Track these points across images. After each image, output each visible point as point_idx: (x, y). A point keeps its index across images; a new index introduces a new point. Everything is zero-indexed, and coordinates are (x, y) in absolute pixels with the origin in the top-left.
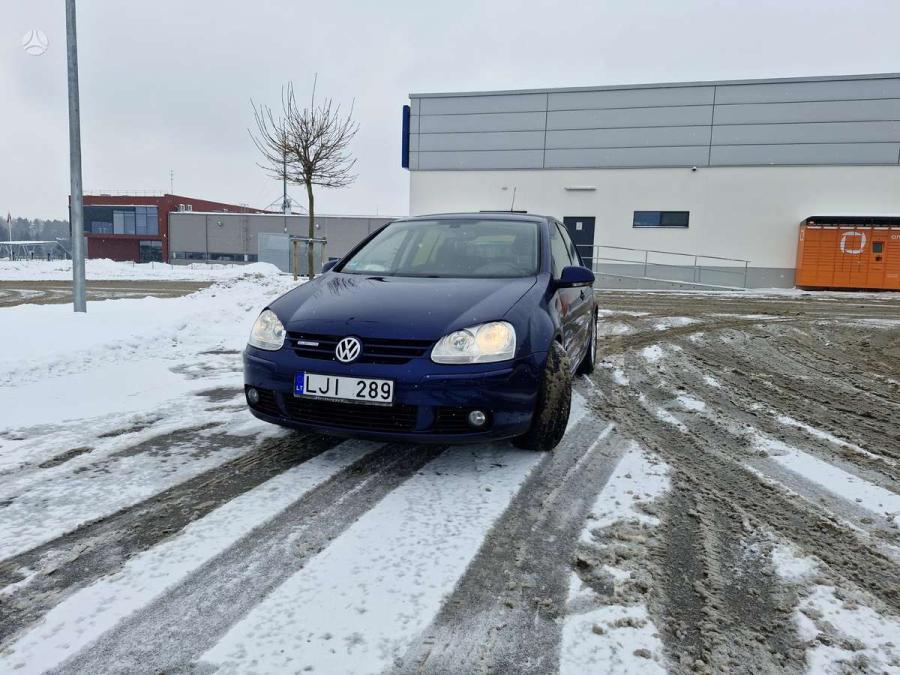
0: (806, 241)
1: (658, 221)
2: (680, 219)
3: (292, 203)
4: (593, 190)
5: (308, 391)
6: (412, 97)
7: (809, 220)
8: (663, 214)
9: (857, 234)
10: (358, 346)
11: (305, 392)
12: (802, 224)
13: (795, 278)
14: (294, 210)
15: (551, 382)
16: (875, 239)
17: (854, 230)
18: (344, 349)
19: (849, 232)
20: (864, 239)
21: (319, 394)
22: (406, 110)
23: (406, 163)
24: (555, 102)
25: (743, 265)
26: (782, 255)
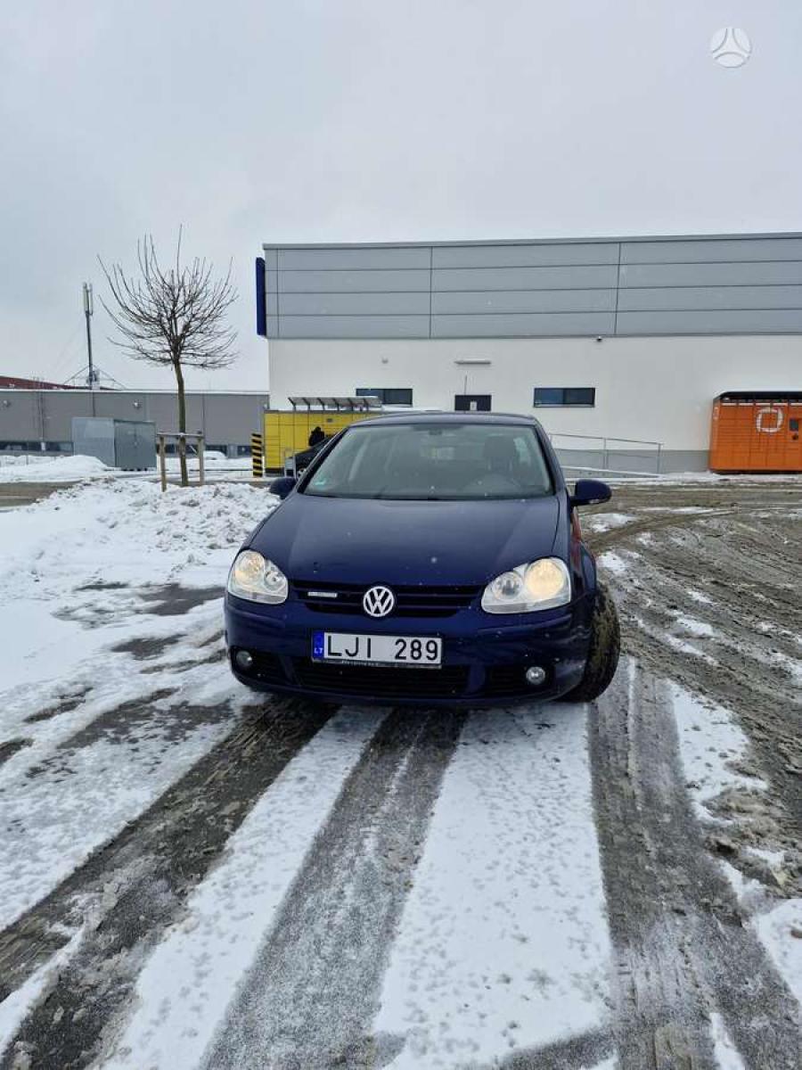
0: (720, 419)
1: (561, 399)
2: (584, 397)
3: (101, 376)
4: (488, 363)
5: (330, 653)
6: (267, 248)
7: (723, 396)
8: (565, 390)
9: (774, 411)
10: (391, 596)
11: (326, 655)
12: (715, 401)
13: (709, 461)
14: (103, 384)
15: (599, 624)
16: (791, 416)
17: (771, 407)
18: (374, 601)
19: (766, 408)
20: (780, 416)
21: (345, 656)
22: (260, 265)
23: (262, 329)
24: (441, 258)
25: (655, 448)
26: (694, 435)
